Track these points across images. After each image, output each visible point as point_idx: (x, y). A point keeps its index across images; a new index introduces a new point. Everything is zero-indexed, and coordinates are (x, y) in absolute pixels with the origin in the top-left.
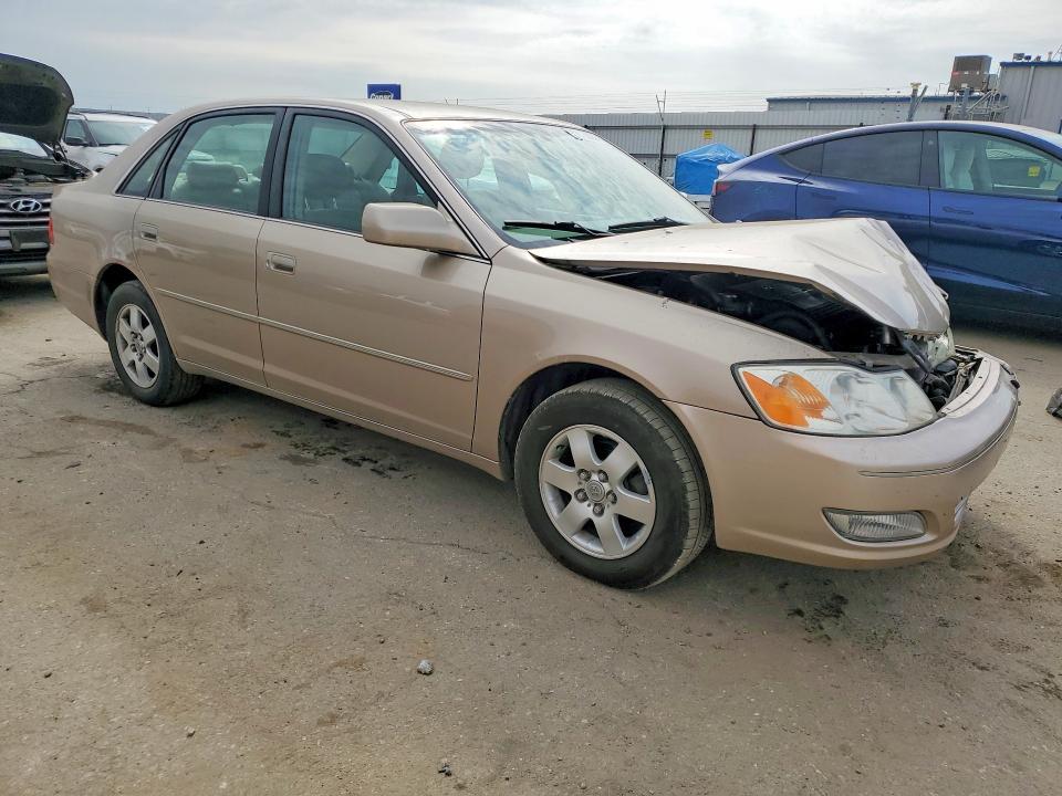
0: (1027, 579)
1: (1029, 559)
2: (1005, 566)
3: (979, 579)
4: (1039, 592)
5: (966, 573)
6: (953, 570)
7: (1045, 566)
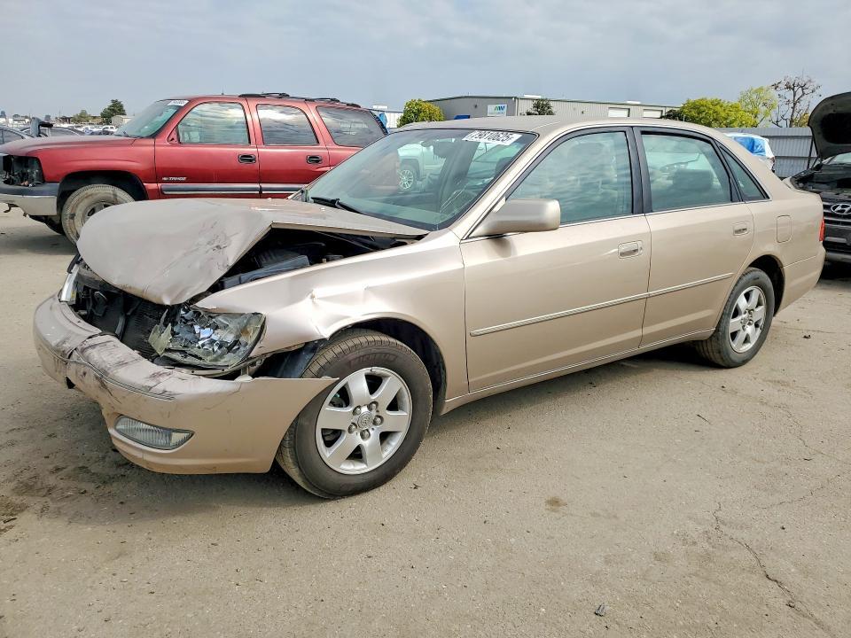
0: (27, 488)
1: (38, 507)
2: (50, 490)
3: (58, 469)
4: (13, 485)
5: (70, 468)
6: (81, 465)
7: (22, 508)
